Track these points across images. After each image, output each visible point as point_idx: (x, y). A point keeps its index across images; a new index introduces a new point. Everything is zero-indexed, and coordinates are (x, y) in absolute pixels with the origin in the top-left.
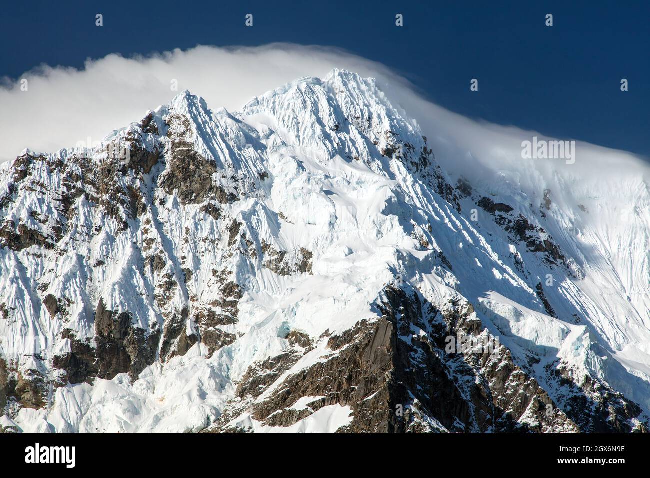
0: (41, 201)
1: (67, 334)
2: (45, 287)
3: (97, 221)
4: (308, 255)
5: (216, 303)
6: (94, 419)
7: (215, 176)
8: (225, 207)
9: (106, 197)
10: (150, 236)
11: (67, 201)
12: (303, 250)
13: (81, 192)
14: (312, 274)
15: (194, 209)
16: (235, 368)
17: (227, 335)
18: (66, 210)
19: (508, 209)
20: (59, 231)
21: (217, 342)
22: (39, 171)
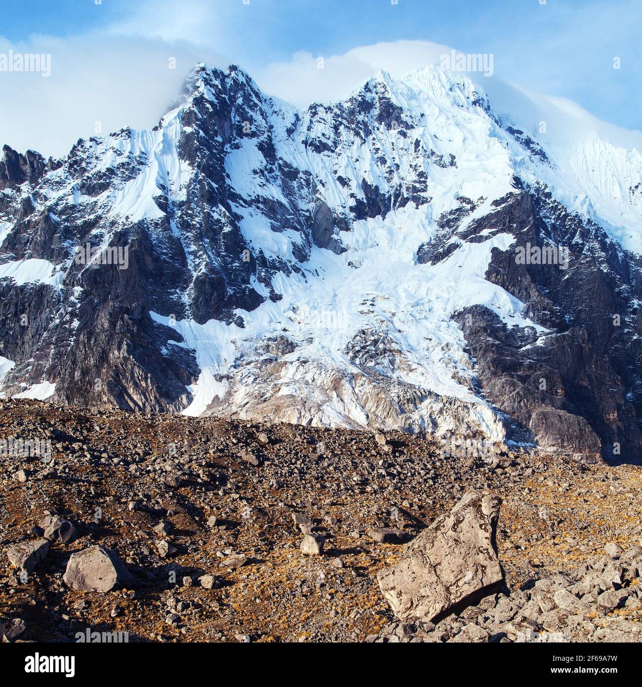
0: (325, 128)
3: (351, 138)
4: (453, 157)
5: (415, 181)
6: (373, 236)
7: (402, 115)
8: (408, 132)
9: (353, 126)
11: (336, 128)
12: (450, 155)
13: (341, 123)
14: (457, 167)
15: (393, 132)
16: (434, 213)
17: (424, 198)
18: (337, 132)
19: (521, 133)
21: (419, 201)
22: (321, 112)
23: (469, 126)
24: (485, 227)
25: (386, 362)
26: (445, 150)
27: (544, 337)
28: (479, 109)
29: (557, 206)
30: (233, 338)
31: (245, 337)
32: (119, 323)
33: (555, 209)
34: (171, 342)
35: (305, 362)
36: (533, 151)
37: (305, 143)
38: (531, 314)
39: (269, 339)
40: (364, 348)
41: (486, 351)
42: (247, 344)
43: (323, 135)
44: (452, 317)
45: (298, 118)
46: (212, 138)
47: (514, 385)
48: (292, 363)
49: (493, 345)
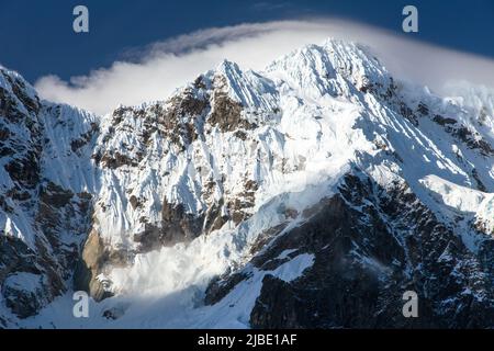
0: (129, 137)
1: (143, 220)
2: (131, 191)
3: (165, 147)
5: (241, 194)
8: (249, 132)
9: (171, 131)
10: (200, 154)
11: (146, 135)
13: (156, 129)
15: (229, 134)
16: (250, 235)
17: (247, 214)
18: (145, 141)
20: (140, 155)
22: (128, 118)
24: (286, 248)
28: (368, 97)
37: (96, 157)
43: (123, 145)
45: (95, 128)
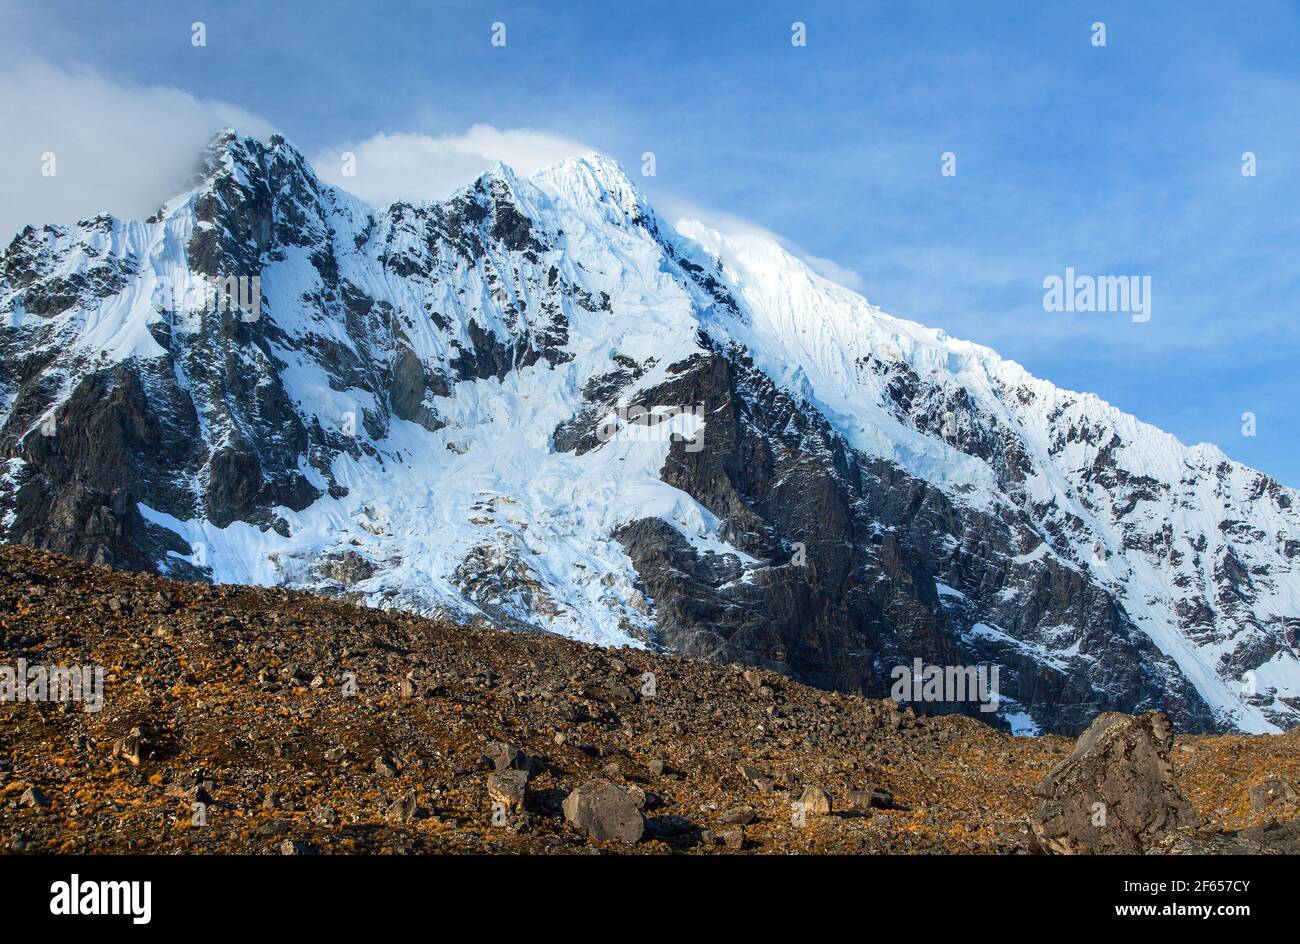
4: (606, 297)
5: (549, 329)
6: (485, 408)
7: (531, 231)
9: (457, 240)
11: (431, 241)
12: (602, 293)
13: (438, 235)
14: (612, 312)
15: (517, 255)
16: (579, 378)
17: (563, 354)
19: (700, 269)
21: (556, 359)
22: (409, 217)
23: (630, 254)
24: (658, 403)
25: (517, 598)
26: (595, 285)
27: (752, 571)
28: (643, 230)
29: (760, 378)
30: (272, 551)
31: (292, 550)
32: (93, 518)
33: (757, 382)
34: (172, 553)
35: (393, 594)
36: (718, 297)
37: (383, 259)
38: (732, 536)
39: (331, 556)
40: (483, 575)
41: (668, 589)
42: (297, 563)
43: (411, 250)
44: (614, 535)
45: (372, 223)
46: (243, 242)
47: (713, 642)
48: (371, 594)
49: (679, 580)
